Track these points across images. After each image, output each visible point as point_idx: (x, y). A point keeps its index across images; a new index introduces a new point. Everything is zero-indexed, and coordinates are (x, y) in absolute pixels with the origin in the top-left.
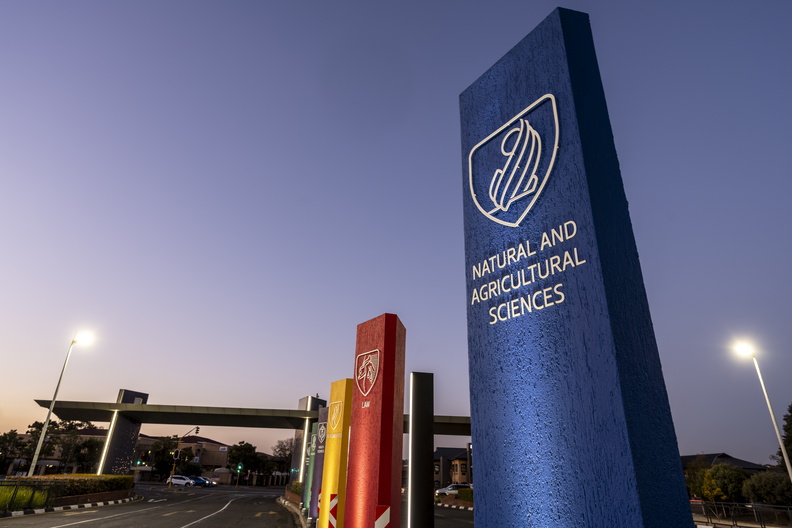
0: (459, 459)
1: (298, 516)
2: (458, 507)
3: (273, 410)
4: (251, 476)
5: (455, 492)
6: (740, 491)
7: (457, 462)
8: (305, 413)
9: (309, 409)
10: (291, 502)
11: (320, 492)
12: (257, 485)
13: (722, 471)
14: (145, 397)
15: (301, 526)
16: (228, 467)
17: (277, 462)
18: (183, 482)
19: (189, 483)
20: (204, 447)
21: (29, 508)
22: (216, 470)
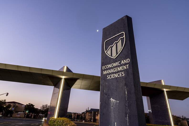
8: (63, 73)
12: (33, 118)
16: (24, 112)
20: (17, 105)
22: (19, 112)
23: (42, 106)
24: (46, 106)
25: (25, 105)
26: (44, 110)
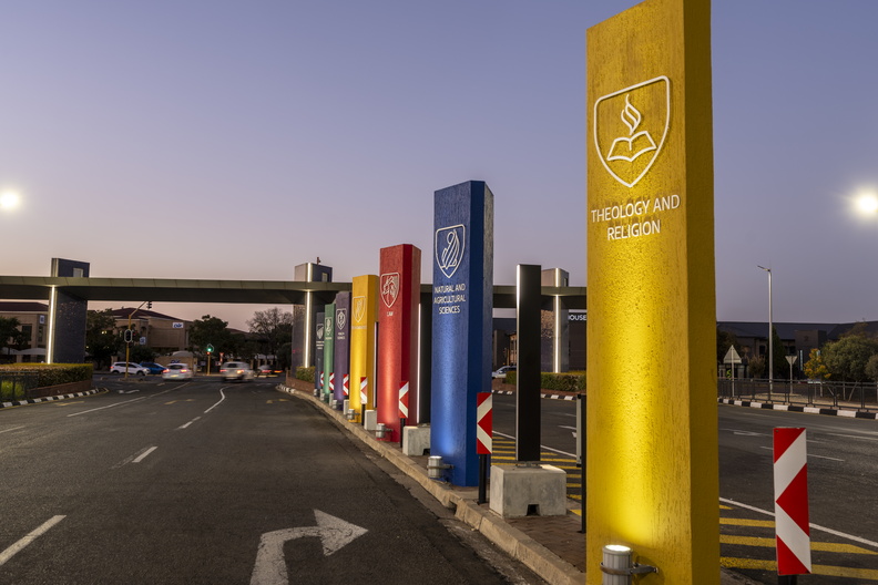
1: (314, 403)
2: (505, 393)
3: (263, 282)
5: (504, 375)
6: (863, 368)
8: (305, 284)
9: (309, 280)
10: (298, 390)
13: (848, 346)
14: (85, 267)
15: (323, 409)
16: (191, 349)
17: (259, 341)
19: (142, 371)
21: (14, 399)
23: (255, 317)
24: (275, 315)
25: (186, 322)
26: (268, 334)
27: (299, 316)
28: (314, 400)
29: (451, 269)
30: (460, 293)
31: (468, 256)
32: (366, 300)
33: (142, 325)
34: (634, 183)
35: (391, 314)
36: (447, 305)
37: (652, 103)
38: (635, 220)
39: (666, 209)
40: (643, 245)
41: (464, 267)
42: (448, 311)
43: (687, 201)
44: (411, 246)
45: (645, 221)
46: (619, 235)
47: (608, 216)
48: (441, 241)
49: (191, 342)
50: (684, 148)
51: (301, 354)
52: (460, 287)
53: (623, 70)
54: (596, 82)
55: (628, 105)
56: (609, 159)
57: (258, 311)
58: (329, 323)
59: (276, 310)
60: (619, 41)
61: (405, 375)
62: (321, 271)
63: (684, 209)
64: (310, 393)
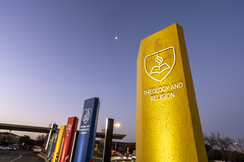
0: (97, 144)
1: (45, 159)
3: (40, 127)
4: (27, 147)
7: (97, 145)
8: (51, 129)
9: (52, 128)
10: (42, 155)
11: (54, 152)
12: (29, 150)
15: (46, 161)
16: (19, 143)
17: (37, 142)
18: (5, 148)
19: (7, 149)
20: (10, 136)
22: (14, 144)
23: (38, 136)
24: (43, 136)
25: (20, 137)
26: (40, 141)
27: (47, 136)
28: (45, 158)
29: (86, 121)
30: (88, 128)
31: (92, 117)
32: (63, 132)
33: (8, 136)
34: (162, 80)
35: (68, 135)
36: (84, 131)
37: (167, 56)
38: (163, 93)
39: (177, 88)
40: (167, 102)
41: (90, 120)
42: (84, 133)
43: (186, 85)
44: (76, 117)
45: (167, 93)
46: (156, 99)
47: (151, 93)
48: (85, 113)
49: (20, 142)
50: (182, 67)
51: (45, 146)
52: (88, 126)
53: (155, 48)
54: (145, 53)
55: (158, 57)
56: (151, 73)
57: (39, 135)
58: (53, 138)
59: (43, 135)
60: (153, 41)
61: (68, 153)
62: (55, 126)
63: (185, 88)
64: (45, 156)
